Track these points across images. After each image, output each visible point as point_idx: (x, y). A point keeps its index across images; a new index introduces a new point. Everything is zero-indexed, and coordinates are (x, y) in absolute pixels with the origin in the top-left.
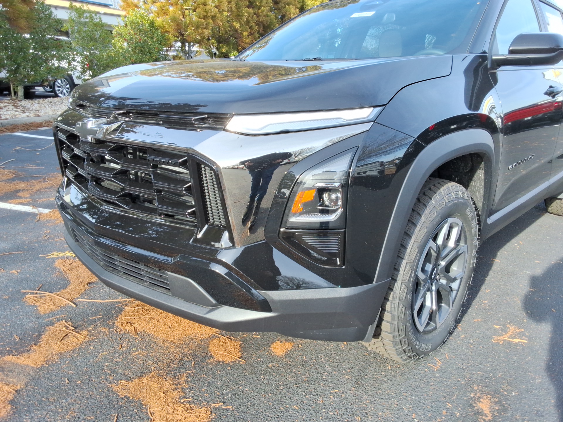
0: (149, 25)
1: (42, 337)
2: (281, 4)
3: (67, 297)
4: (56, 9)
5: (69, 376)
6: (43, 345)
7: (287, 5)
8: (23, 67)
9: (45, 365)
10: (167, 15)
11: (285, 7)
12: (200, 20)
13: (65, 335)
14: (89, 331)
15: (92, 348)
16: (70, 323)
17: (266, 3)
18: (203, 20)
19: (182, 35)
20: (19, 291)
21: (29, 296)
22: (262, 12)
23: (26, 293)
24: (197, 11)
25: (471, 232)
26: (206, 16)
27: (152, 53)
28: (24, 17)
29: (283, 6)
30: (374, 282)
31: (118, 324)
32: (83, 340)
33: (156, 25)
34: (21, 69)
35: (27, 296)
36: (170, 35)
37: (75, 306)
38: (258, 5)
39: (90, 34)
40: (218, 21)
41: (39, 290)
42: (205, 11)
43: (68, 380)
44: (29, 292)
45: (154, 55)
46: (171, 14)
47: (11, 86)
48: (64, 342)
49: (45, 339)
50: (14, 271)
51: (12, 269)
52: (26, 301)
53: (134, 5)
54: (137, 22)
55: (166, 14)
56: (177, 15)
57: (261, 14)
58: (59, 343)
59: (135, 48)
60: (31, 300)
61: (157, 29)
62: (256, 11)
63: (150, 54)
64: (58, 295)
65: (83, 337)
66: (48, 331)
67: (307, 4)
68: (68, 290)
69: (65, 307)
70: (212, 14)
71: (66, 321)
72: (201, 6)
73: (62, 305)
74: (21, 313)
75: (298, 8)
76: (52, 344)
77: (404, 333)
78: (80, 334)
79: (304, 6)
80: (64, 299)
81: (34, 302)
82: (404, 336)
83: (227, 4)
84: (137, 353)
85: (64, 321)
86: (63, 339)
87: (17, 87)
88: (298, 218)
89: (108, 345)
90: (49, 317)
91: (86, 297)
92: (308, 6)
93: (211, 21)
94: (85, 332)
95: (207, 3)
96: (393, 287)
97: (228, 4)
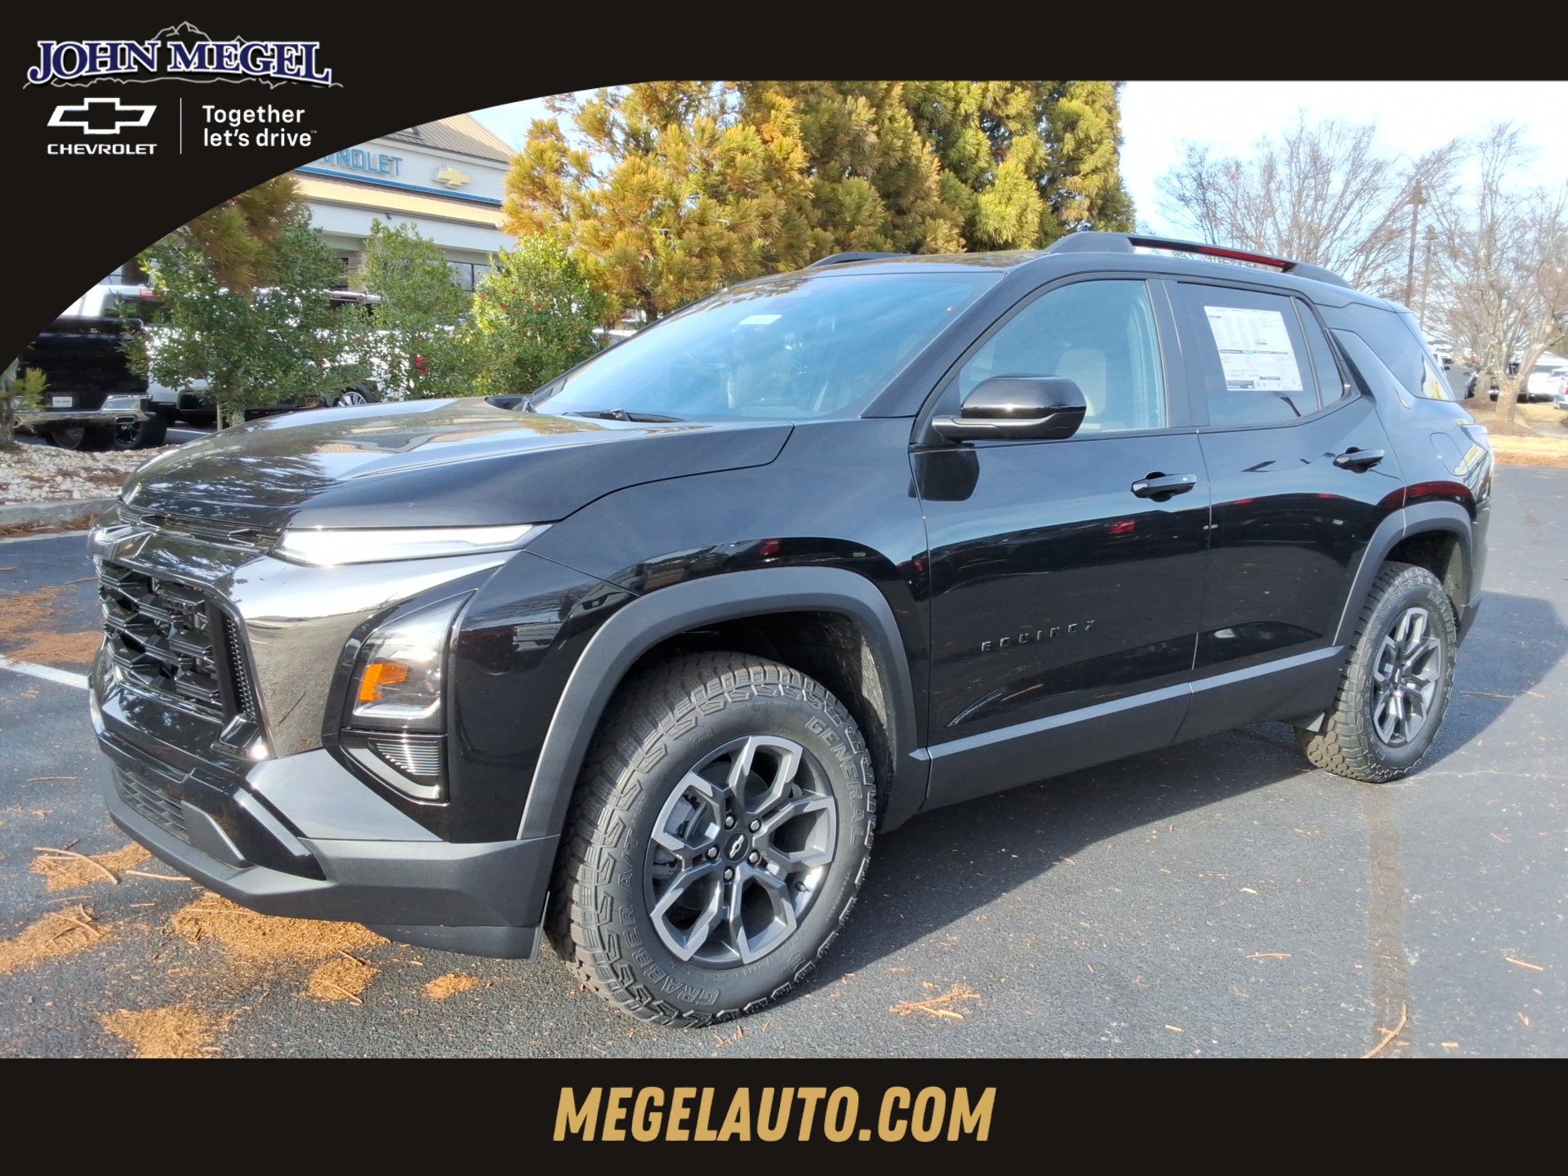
0: (565, 272)
1: (28, 928)
2: (913, 214)
3: (110, 866)
4: (389, 218)
5: (38, 994)
6: (22, 942)
7: (928, 218)
8: (242, 369)
9: (8, 973)
10: (609, 247)
11: (923, 222)
12: (688, 259)
13: (68, 928)
14: (115, 927)
15: (104, 954)
16: (90, 911)
17: (870, 217)
18: (695, 261)
19: (647, 294)
20: (30, 850)
21: (45, 857)
22: (858, 237)
23: (41, 853)
24: (685, 236)
25: (839, 771)
26: (706, 248)
27: (564, 337)
28: (248, 262)
29: (919, 219)
30: (519, 837)
31: (175, 921)
32: (96, 940)
33: (582, 270)
34: (239, 374)
35: (40, 857)
36: (614, 296)
37: (115, 882)
38: (848, 220)
39: (413, 295)
40: (735, 261)
41: (67, 849)
42: (703, 238)
43: (33, 999)
44: (47, 852)
45: (569, 342)
46: (617, 245)
47: (219, 411)
48: (62, 940)
49: (31, 932)
50: (40, 813)
51: (40, 808)
52: (33, 866)
53: (535, 223)
54: (535, 265)
55: (606, 245)
56: (632, 249)
57: (854, 241)
58: (51, 941)
59: (526, 324)
60: (43, 866)
61: (582, 282)
62: (841, 233)
63: (560, 340)
64: (97, 862)
65: (98, 935)
66: (44, 919)
67: (984, 212)
68: (119, 854)
69: (97, 883)
70: (723, 243)
71: (84, 907)
72: (695, 226)
73: (93, 880)
74: (13, 887)
75: (957, 226)
76: (39, 941)
77: (617, 951)
78: (96, 929)
79: (977, 217)
80: (103, 870)
81: (47, 869)
82: (618, 957)
83: (758, 222)
84: (177, 970)
85: (81, 905)
86: (63, 935)
87: (231, 414)
88: (368, 711)
89: (137, 952)
90: (60, 897)
91: (146, 869)
92: (987, 216)
93: (717, 260)
94: (108, 928)
95: (710, 218)
96: (584, 855)
97: (762, 223)
